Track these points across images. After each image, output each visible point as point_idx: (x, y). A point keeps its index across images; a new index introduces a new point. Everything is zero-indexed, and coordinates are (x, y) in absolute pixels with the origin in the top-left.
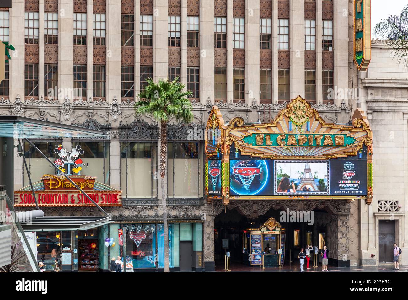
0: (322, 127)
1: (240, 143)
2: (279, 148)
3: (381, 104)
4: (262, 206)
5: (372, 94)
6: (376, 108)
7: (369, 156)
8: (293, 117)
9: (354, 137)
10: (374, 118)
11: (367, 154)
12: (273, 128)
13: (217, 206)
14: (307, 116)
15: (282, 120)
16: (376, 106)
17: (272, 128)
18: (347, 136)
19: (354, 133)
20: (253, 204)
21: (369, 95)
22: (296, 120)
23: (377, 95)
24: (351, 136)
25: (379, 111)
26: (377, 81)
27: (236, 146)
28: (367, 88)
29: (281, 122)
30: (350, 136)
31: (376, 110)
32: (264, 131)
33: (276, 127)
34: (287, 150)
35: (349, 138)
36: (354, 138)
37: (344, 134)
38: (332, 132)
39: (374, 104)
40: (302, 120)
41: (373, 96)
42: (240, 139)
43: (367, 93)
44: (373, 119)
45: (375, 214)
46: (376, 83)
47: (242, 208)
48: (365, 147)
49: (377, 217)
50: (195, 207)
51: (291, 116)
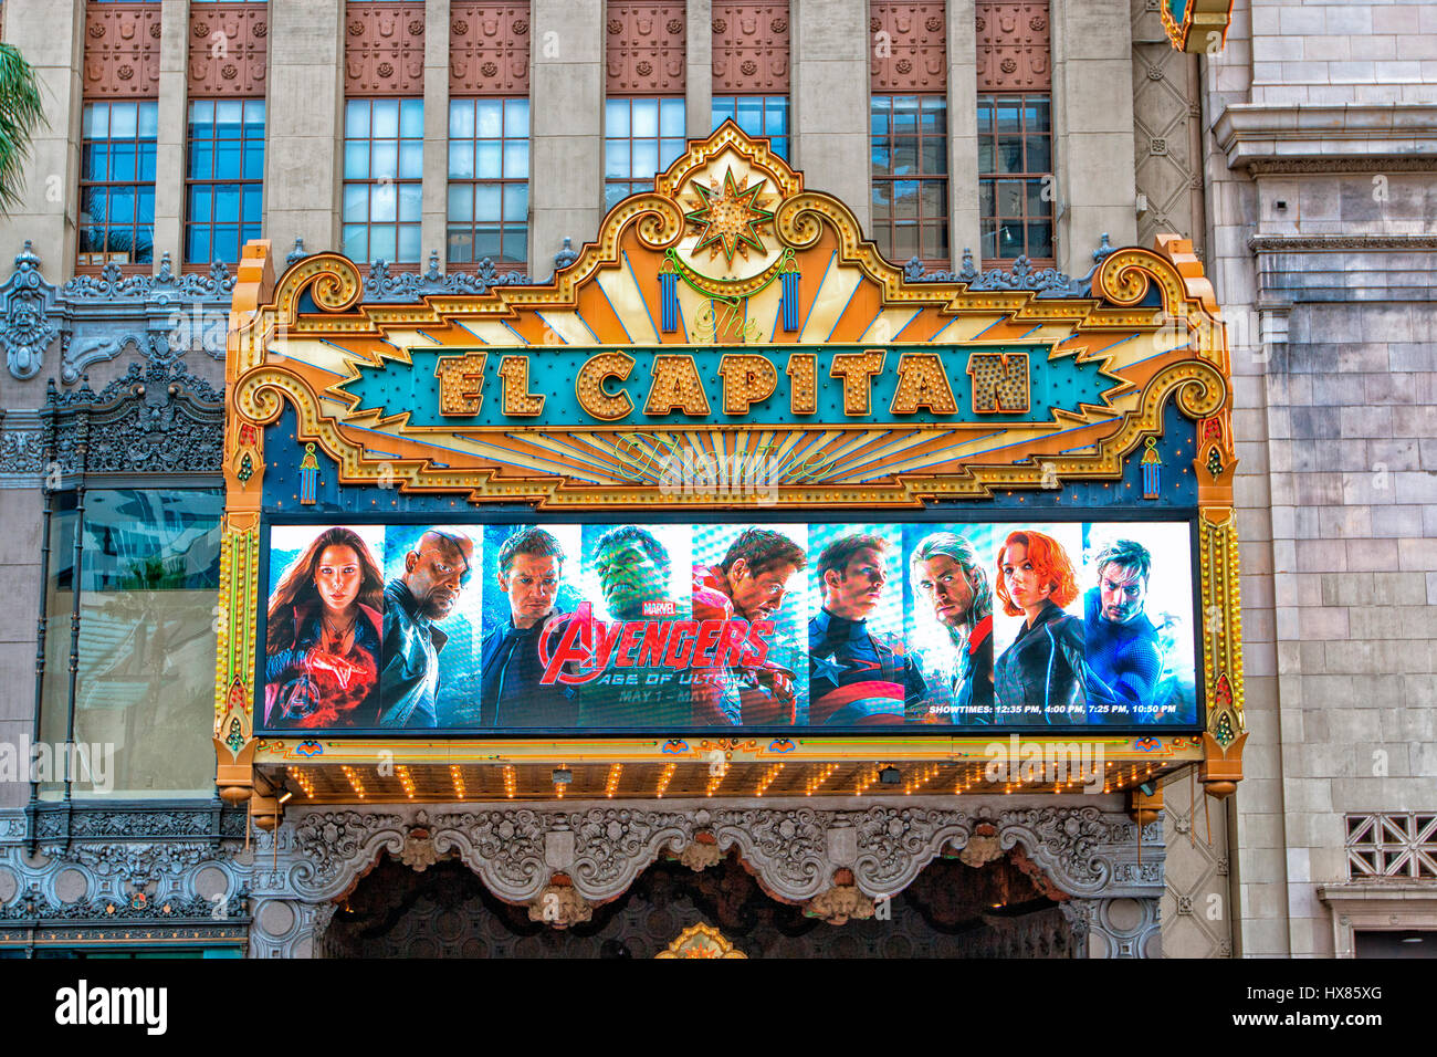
0: (883, 308)
1: (331, 409)
2: (590, 440)
3: (1340, 261)
4: (605, 847)
5: (1282, 205)
6: (1311, 281)
7: (1209, 482)
8: (688, 245)
9: (1104, 361)
10: (1304, 340)
11: (1192, 469)
12: (552, 320)
13: (323, 845)
14: (784, 243)
15: (613, 267)
16: (1312, 269)
17: (545, 315)
18: (1056, 353)
19: (1097, 339)
20: (549, 835)
21: (1267, 214)
22: (709, 266)
23: (1314, 211)
24: (1081, 359)
25: (1330, 298)
26: (1305, 121)
27: (308, 428)
28: (1248, 171)
29: (607, 280)
30: (1077, 355)
31: (1312, 295)
32: (497, 336)
33: (576, 311)
34: (646, 450)
35: (1066, 371)
36: (1104, 370)
37: (1031, 348)
38: (953, 335)
39: (1296, 263)
40: (750, 267)
41: (1291, 215)
42: (334, 388)
43: (1254, 205)
44: (1293, 345)
45: (1328, 896)
46: (1298, 134)
47: (482, 861)
48: (1179, 428)
49: (1343, 916)
50: (195, 855)
51: (675, 244)
